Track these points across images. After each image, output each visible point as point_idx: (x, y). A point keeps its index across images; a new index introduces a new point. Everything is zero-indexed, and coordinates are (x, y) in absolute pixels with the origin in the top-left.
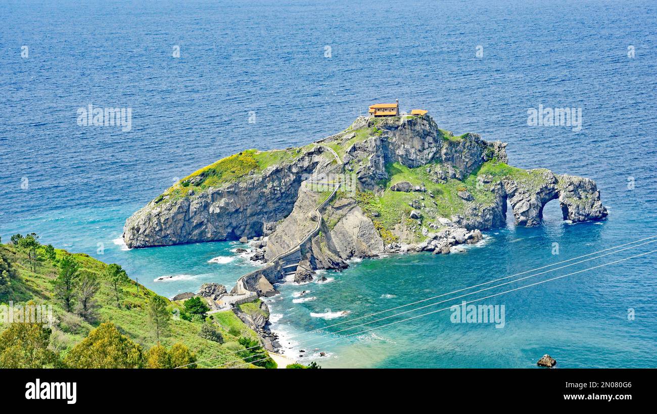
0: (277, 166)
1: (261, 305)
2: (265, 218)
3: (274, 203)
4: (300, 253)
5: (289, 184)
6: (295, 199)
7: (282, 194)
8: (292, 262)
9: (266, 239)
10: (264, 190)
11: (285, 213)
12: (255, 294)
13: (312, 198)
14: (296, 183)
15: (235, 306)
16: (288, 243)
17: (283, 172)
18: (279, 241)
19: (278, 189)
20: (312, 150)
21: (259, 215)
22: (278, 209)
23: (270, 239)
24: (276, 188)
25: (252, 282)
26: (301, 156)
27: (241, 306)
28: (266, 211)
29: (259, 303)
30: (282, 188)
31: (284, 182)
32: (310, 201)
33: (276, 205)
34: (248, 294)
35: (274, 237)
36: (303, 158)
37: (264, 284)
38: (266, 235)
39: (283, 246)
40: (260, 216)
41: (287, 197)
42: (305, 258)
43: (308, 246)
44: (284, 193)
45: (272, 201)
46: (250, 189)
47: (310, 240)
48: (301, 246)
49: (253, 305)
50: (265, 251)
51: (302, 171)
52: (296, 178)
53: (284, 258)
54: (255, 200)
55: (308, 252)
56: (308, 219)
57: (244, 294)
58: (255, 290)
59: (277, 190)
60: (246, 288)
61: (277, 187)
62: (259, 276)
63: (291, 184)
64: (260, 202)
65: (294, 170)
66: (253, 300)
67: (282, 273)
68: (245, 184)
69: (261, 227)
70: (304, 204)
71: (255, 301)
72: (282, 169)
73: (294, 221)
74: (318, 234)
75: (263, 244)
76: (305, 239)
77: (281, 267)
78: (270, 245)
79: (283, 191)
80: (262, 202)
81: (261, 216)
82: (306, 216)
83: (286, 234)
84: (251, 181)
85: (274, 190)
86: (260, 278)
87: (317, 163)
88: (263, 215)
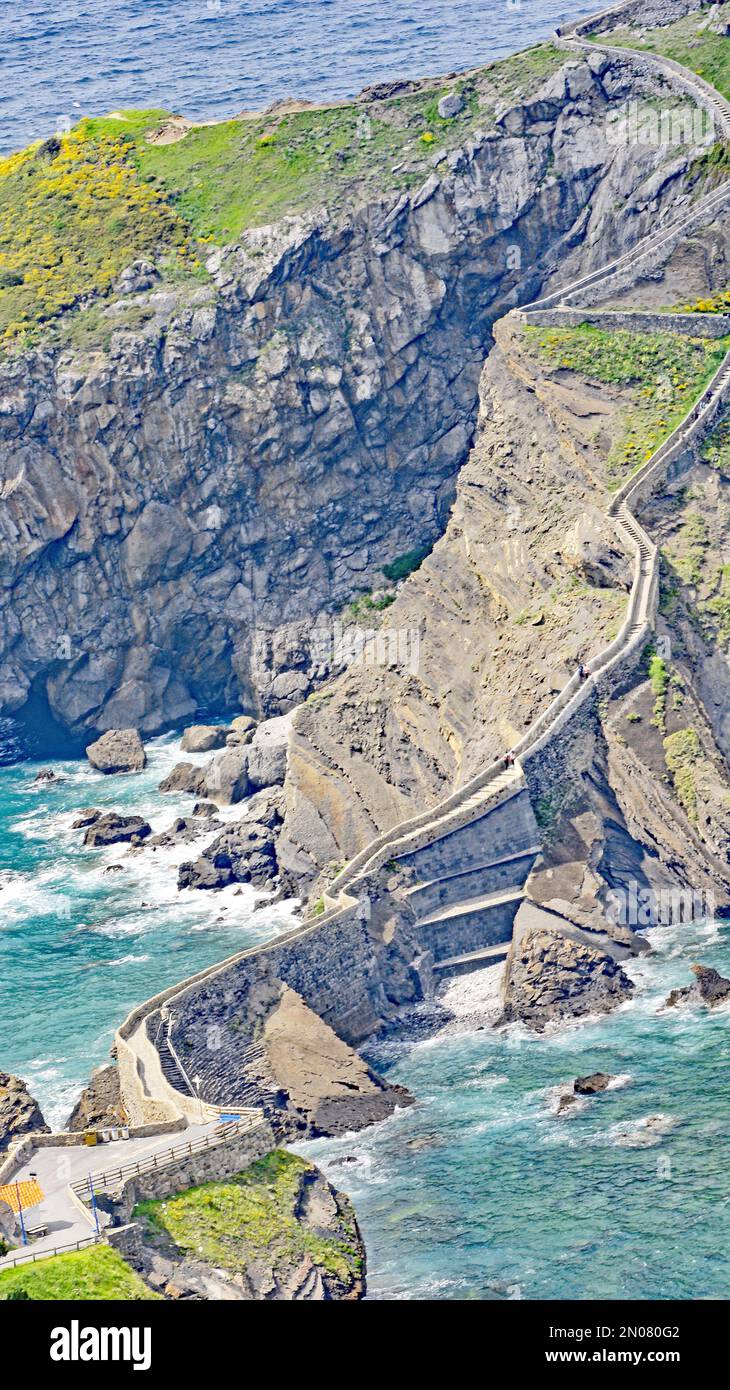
0: (317, 216)
1: (302, 1196)
2: (251, 585)
3: (308, 481)
4: (529, 814)
5: (401, 339)
6: (454, 443)
7: (359, 410)
8: (477, 880)
9: (278, 731)
10: (236, 392)
11: (395, 548)
12: (252, 1118)
13: (578, 424)
14: (455, 330)
15: (122, 1212)
16: (431, 750)
17: (357, 262)
18: (371, 739)
19: (334, 377)
20: (554, 89)
21: (211, 569)
22: (342, 517)
23: (303, 730)
24: (315, 375)
25: (215, 1037)
26: (476, 134)
27: (168, 1211)
28: (256, 535)
29: (289, 1184)
30: (357, 371)
31: (373, 325)
32: (568, 449)
33: (323, 493)
34: (203, 1120)
35: (329, 713)
36: (488, 155)
37: (305, 1049)
38: (274, 709)
39: (397, 774)
40: (214, 579)
41: (390, 434)
42: (561, 849)
43: (579, 761)
44: (371, 404)
45: (295, 469)
46: (137, 395)
47: (589, 716)
48: (528, 765)
49: (249, 1201)
50: (279, 820)
51: (492, 241)
52: (451, 293)
53: (422, 860)
54: (178, 469)
55: (581, 806)
56: (558, 571)
57: (181, 1126)
58: (243, 1092)
59: (320, 386)
60: (181, 1086)
61: (324, 363)
62: (259, 994)
63: (418, 339)
64: (212, 482)
65: (435, 236)
66: (243, 1160)
67: (416, 964)
68: (101, 362)
69: (229, 649)
70: (524, 471)
71: (262, 1170)
72: (348, 235)
73: (462, 595)
74: (640, 674)
75: (253, 773)
76: (552, 717)
77: (407, 918)
78: (313, 772)
79: (364, 390)
80: (230, 472)
81: (227, 573)
82: (546, 553)
83: (413, 690)
84: (136, 338)
85: (305, 386)
86: (274, 1003)
87: (591, 175)
88: (239, 565)
